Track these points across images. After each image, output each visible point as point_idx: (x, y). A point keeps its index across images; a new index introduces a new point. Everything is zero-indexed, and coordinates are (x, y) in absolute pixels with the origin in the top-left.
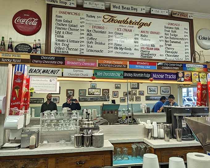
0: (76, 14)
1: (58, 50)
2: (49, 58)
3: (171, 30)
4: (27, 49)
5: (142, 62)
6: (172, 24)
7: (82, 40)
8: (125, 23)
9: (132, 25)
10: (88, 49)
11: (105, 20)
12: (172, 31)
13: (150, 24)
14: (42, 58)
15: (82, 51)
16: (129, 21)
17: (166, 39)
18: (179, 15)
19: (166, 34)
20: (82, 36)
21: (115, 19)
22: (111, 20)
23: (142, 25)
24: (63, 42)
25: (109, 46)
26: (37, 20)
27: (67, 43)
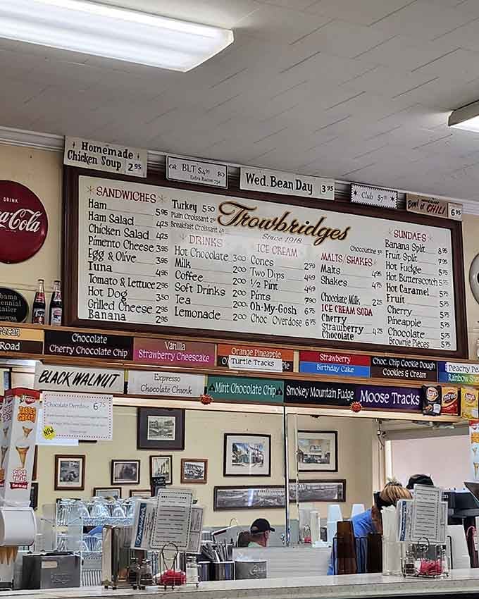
0: (144, 197)
1: (98, 310)
2: (92, 339)
3: (402, 252)
4: (13, 307)
5: (334, 354)
6: (405, 235)
7: (163, 279)
8: (280, 227)
9: (296, 233)
10: (180, 307)
11: (225, 219)
12: (406, 257)
13: (345, 233)
14: (75, 338)
15: (163, 314)
16: (288, 221)
17: (389, 282)
18: (425, 207)
19: (388, 265)
20: (163, 266)
21: (251, 214)
22: (241, 217)
23: (326, 236)
24: (110, 286)
25: (235, 299)
26: (38, 214)
27: (122, 289)
